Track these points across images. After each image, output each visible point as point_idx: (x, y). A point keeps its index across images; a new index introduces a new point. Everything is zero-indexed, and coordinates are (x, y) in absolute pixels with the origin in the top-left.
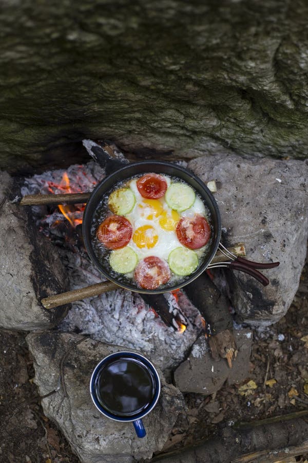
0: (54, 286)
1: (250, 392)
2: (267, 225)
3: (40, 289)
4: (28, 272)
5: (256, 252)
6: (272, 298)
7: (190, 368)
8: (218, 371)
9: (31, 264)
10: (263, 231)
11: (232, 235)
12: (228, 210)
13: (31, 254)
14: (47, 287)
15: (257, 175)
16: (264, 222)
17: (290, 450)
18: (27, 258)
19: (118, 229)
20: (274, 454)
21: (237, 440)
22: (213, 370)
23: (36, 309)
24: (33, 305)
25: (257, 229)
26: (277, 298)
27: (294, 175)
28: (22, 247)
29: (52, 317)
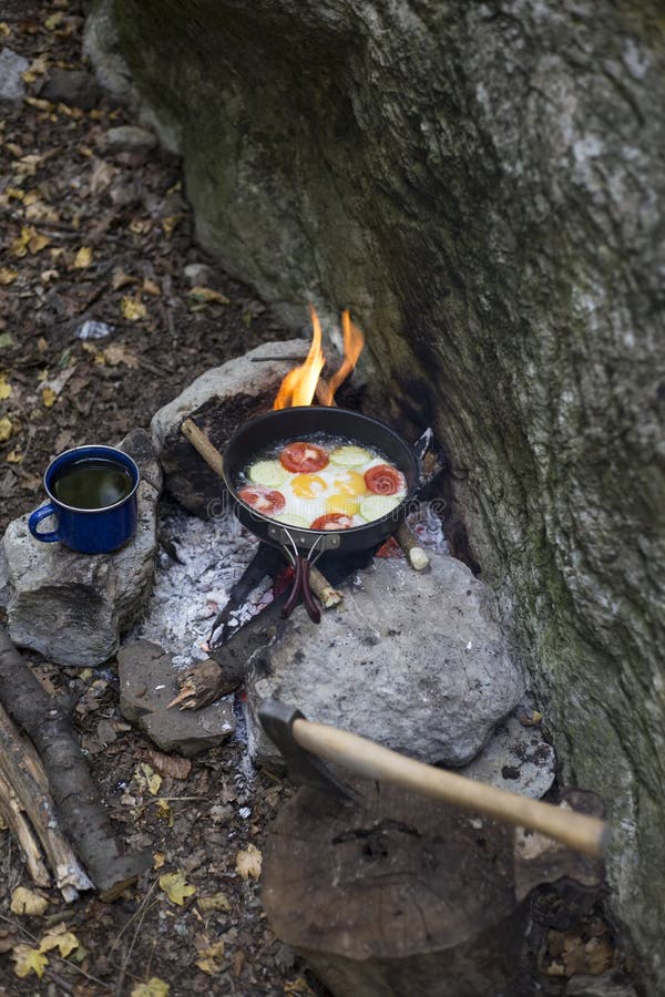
0: (215, 435)
1: (142, 782)
2: (389, 639)
3: (205, 416)
4: (221, 394)
5: (338, 625)
6: (275, 662)
7: (154, 658)
8: (159, 696)
9: (233, 394)
10: (378, 635)
11: (354, 594)
12: (394, 590)
13: (248, 396)
14: (211, 425)
15: (467, 620)
16: (391, 633)
17: (55, 830)
18: (240, 390)
19: (310, 459)
20: (42, 803)
21: (53, 712)
22: (159, 687)
23: (178, 417)
24: (181, 413)
25: (376, 626)
26: (278, 672)
27: (489, 667)
28: (252, 385)
29: (173, 439)
